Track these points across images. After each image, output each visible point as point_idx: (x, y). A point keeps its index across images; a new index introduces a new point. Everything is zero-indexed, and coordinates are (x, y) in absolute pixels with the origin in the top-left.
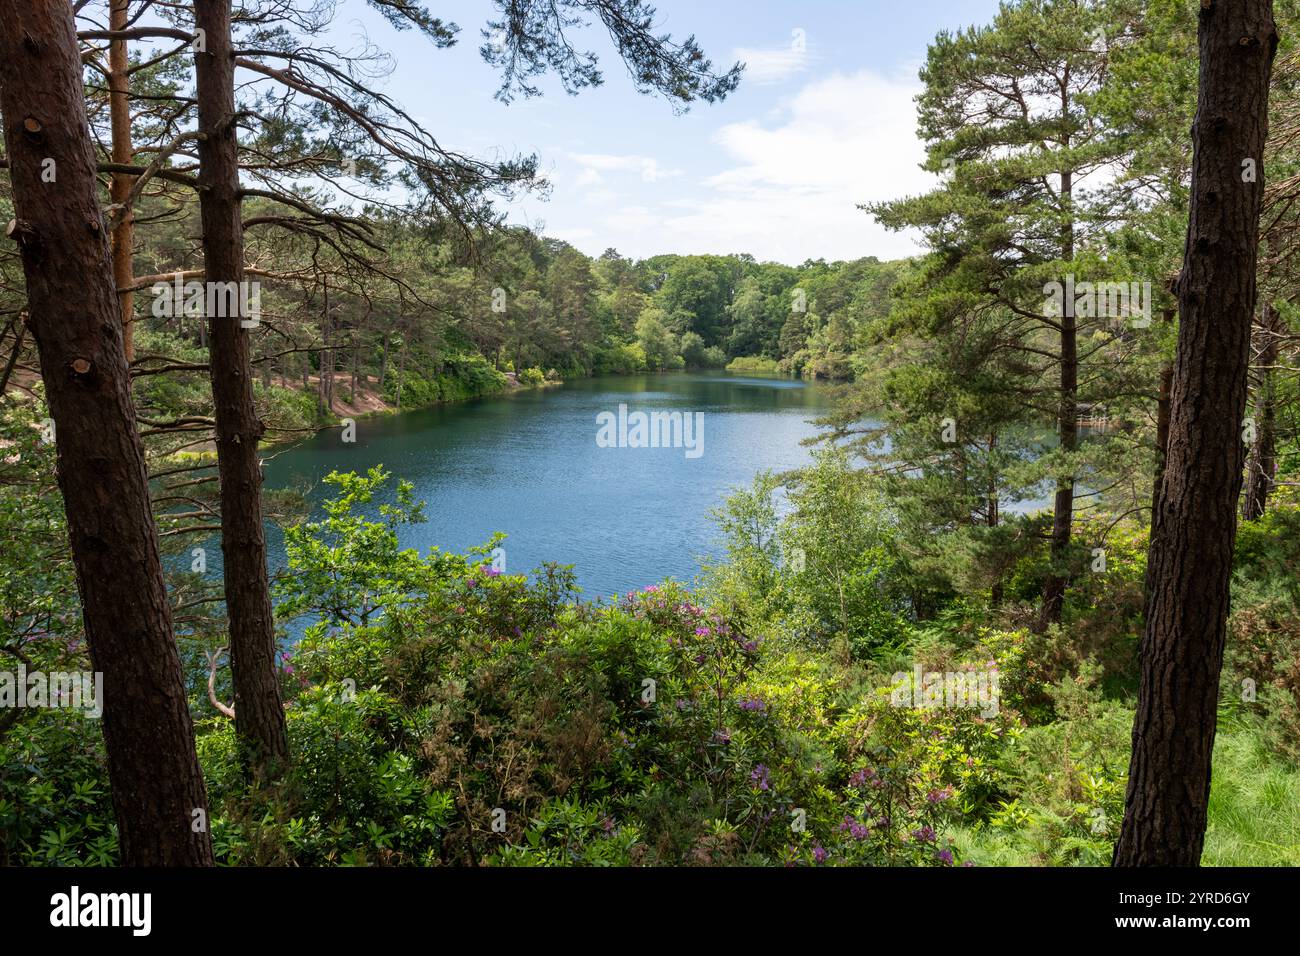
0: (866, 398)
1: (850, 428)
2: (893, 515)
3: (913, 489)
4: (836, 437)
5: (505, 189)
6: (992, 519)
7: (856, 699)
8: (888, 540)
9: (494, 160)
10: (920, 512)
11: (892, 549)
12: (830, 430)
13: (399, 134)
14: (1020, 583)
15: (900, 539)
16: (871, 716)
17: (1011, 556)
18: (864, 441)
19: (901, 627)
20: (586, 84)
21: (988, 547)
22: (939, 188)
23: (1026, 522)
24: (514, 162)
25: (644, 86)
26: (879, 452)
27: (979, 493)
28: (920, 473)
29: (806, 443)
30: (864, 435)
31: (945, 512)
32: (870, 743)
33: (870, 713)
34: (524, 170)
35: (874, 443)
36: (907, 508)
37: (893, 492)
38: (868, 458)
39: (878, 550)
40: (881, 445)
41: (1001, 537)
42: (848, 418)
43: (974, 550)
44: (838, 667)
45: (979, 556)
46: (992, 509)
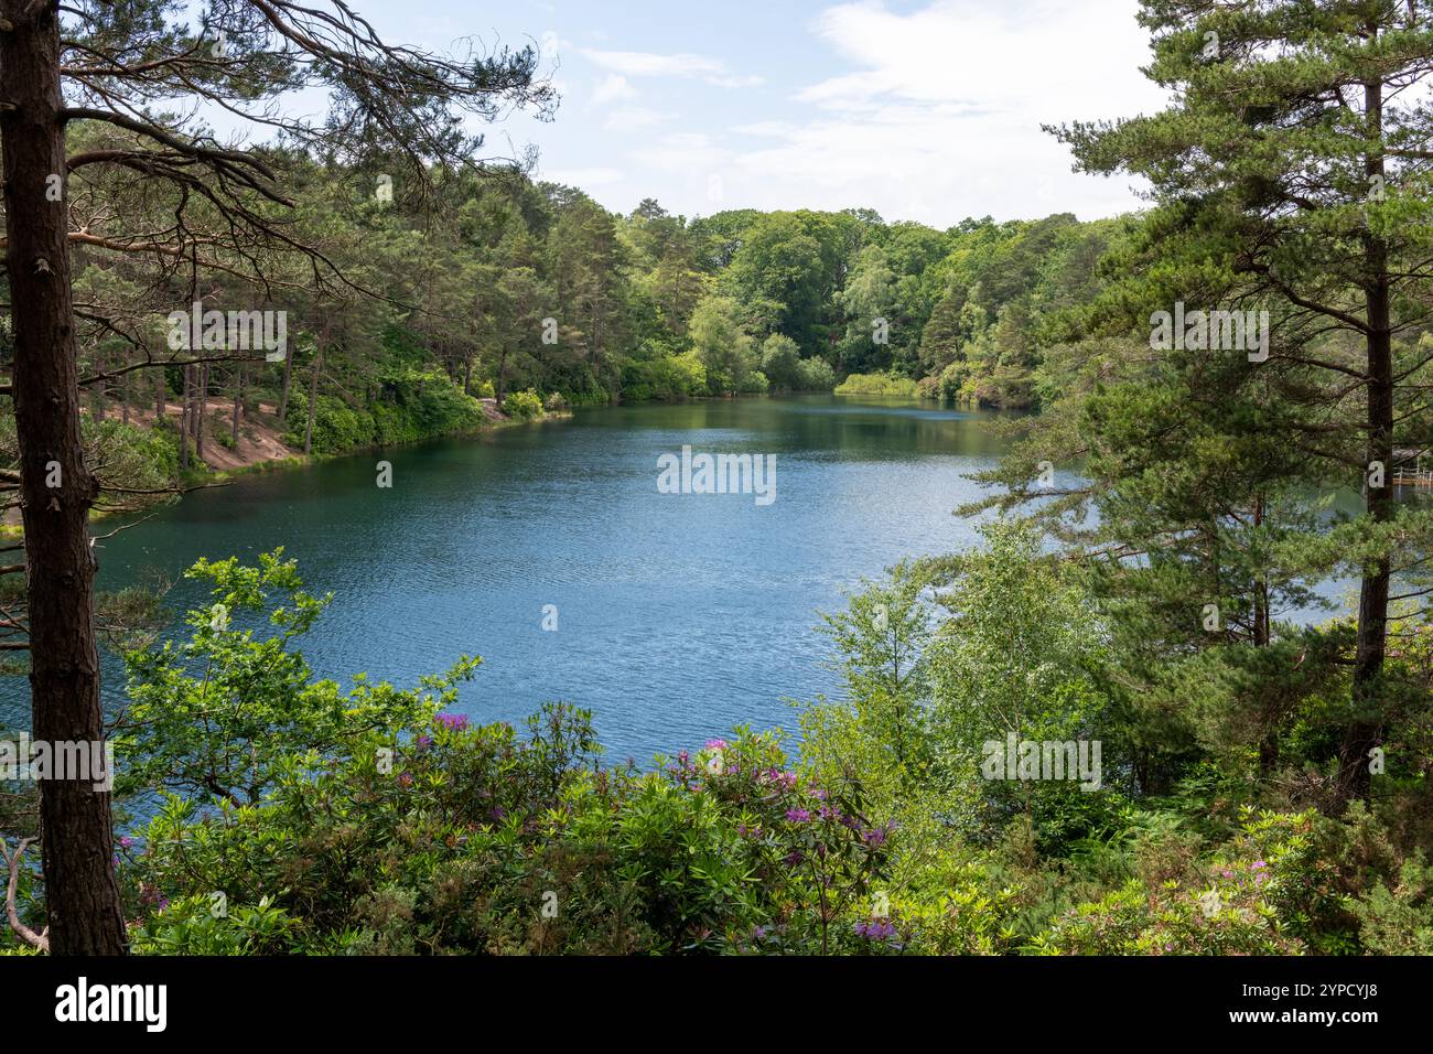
0: (1059, 440)
1: (1032, 487)
2: (1101, 629)
3: (1138, 587)
4: (1008, 503)
5: (482, 102)
6: (1259, 634)
7: (1045, 922)
8: (1095, 667)
9: (465, 58)
10: (1145, 623)
11: (1101, 680)
12: (1001, 490)
14: (1304, 736)
15: (1113, 666)
17: (1294, 693)
18: (1056, 510)
19: (1115, 808)
21: (1253, 677)
22: (1172, 104)
24: (498, 60)
26: (1078, 528)
27: (1239, 592)
28: (1146, 561)
29: (965, 512)
30: (1055, 500)
31: (1181, 619)
34: (513, 73)
35: (1072, 513)
36: (1123, 616)
37: (1102, 590)
38: (1061, 537)
39: (1081, 684)
40: (1081, 516)
41: (1274, 663)
42: (1029, 471)
43: (1231, 681)
44: (1014, 870)
45: (1240, 690)
46: (1259, 617)
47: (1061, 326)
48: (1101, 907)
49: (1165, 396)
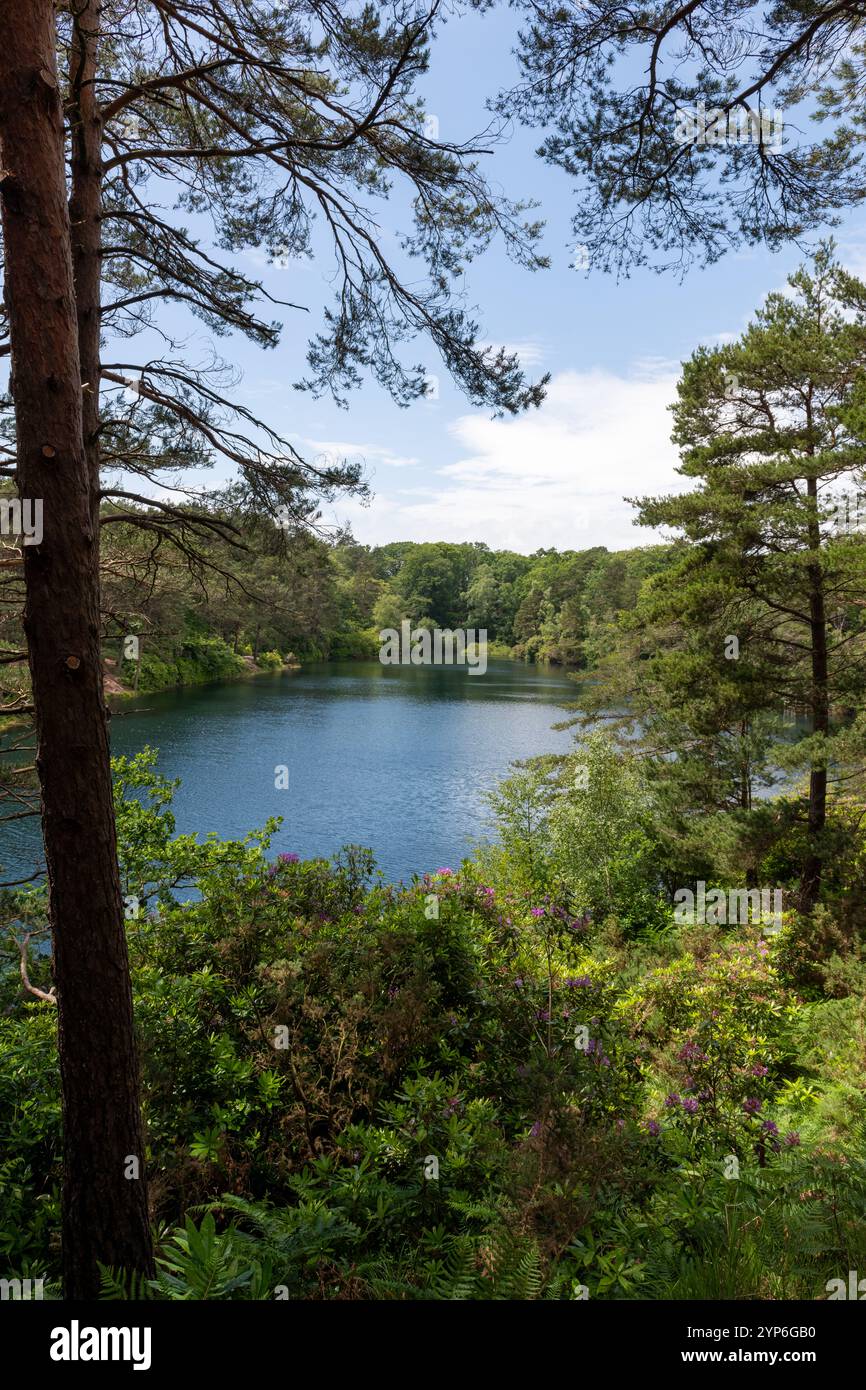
0: (618, 685)
1: (601, 713)
2: (650, 799)
3: (672, 774)
4: (585, 723)
5: (329, 492)
6: (745, 803)
7: (634, 980)
8: (646, 824)
9: (321, 465)
10: (676, 796)
11: (651, 834)
12: (581, 715)
13: (238, 440)
14: (772, 865)
15: (657, 823)
16: (648, 998)
17: (772, 838)
18: (615, 727)
19: (662, 910)
20: (416, 396)
21: (749, 829)
22: (697, 490)
23: (783, 805)
24: (340, 467)
25: (477, 398)
26: (629, 738)
27: (733, 777)
28: (674, 756)
29: (559, 727)
30: (613, 721)
31: (703, 796)
32: (650, 1023)
33: (647, 994)
34: (349, 476)
35: (625, 729)
36: (660, 791)
37: (651, 776)
38: (620, 743)
39: (639, 833)
40: (631, 731)
41: (762, 820)
42: (598, 704)
43: (738, 831)
44: (611, 949)
45: (743, 836)
46: (745, 793)
47: (634, 619)
48: (669, 971)
49: (699, 660)
